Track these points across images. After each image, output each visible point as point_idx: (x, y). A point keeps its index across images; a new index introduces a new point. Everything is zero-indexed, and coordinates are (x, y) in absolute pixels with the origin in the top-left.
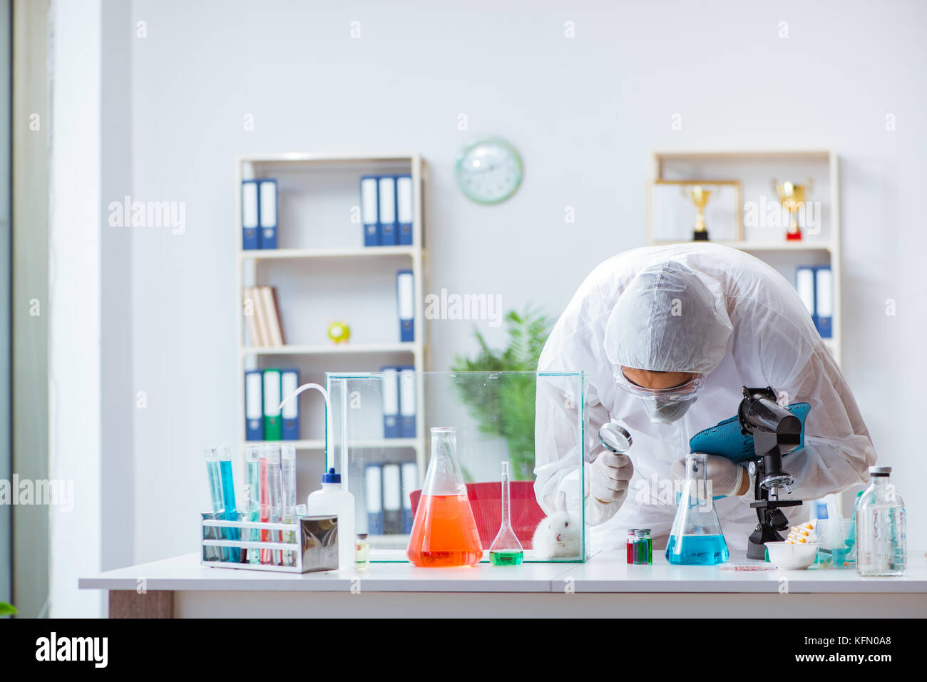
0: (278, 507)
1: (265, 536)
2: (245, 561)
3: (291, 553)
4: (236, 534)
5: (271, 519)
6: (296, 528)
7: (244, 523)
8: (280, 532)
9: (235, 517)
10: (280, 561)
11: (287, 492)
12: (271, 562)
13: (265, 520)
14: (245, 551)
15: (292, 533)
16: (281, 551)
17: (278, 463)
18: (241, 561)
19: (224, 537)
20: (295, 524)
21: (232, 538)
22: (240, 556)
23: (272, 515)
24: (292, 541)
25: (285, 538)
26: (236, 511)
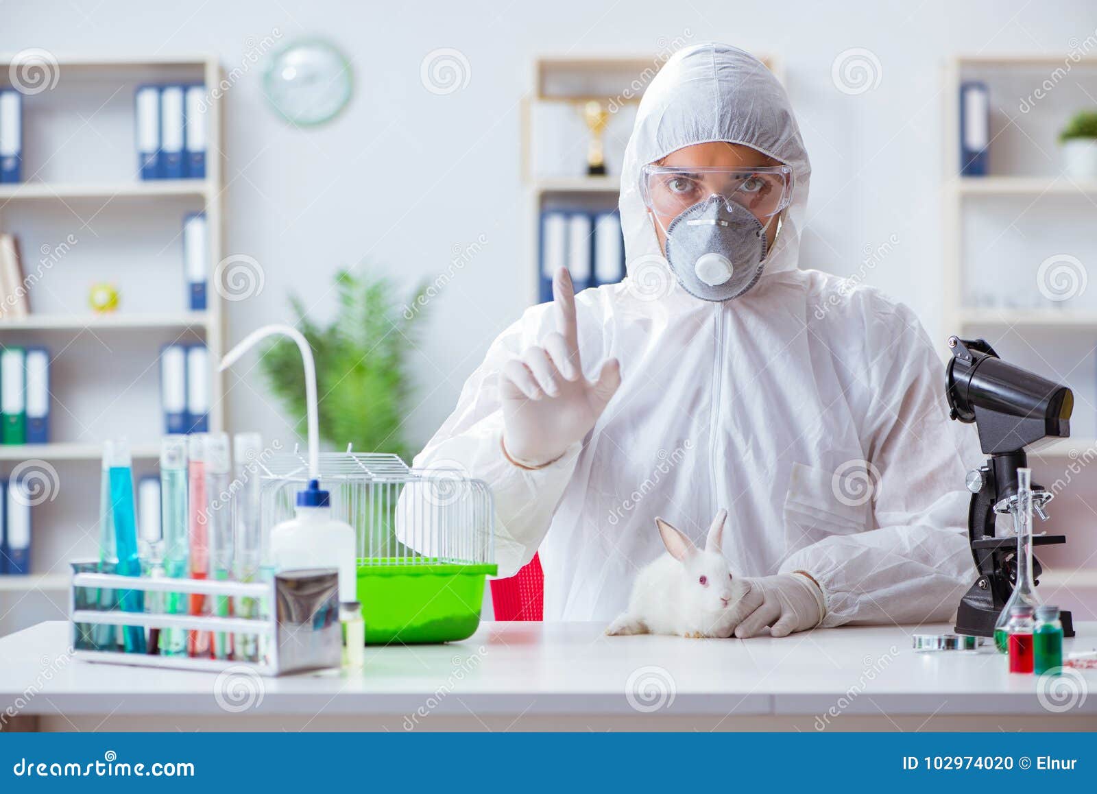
0: (227, 552)
1: (199, 605)
2: (155, 651)
3: (250, 638)
4: (137, 601)
5: (213, 573)
6: (265, 592)
7: (154, 581)
8: (230, 600)
9: (136, 570)
10: (228, 651)
11: (247, 524)
12: (211, 654)
13: (200, 576)
14: (156, 633)
15: (253, 603)
16: (232, 635)
17: (226, 467)
18: (149, 648)
19: (114, 606)
20: (262, 582)
21: (130, 609)
22: (148, 643)
23: (213, 565)
24: (253, 615)
25: (240, 608)
26: (137, 559)
